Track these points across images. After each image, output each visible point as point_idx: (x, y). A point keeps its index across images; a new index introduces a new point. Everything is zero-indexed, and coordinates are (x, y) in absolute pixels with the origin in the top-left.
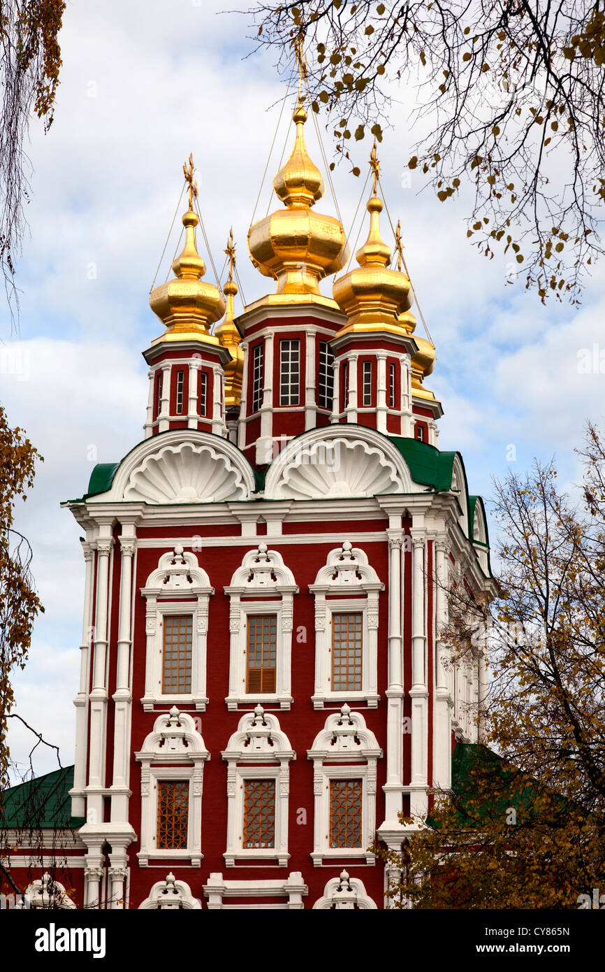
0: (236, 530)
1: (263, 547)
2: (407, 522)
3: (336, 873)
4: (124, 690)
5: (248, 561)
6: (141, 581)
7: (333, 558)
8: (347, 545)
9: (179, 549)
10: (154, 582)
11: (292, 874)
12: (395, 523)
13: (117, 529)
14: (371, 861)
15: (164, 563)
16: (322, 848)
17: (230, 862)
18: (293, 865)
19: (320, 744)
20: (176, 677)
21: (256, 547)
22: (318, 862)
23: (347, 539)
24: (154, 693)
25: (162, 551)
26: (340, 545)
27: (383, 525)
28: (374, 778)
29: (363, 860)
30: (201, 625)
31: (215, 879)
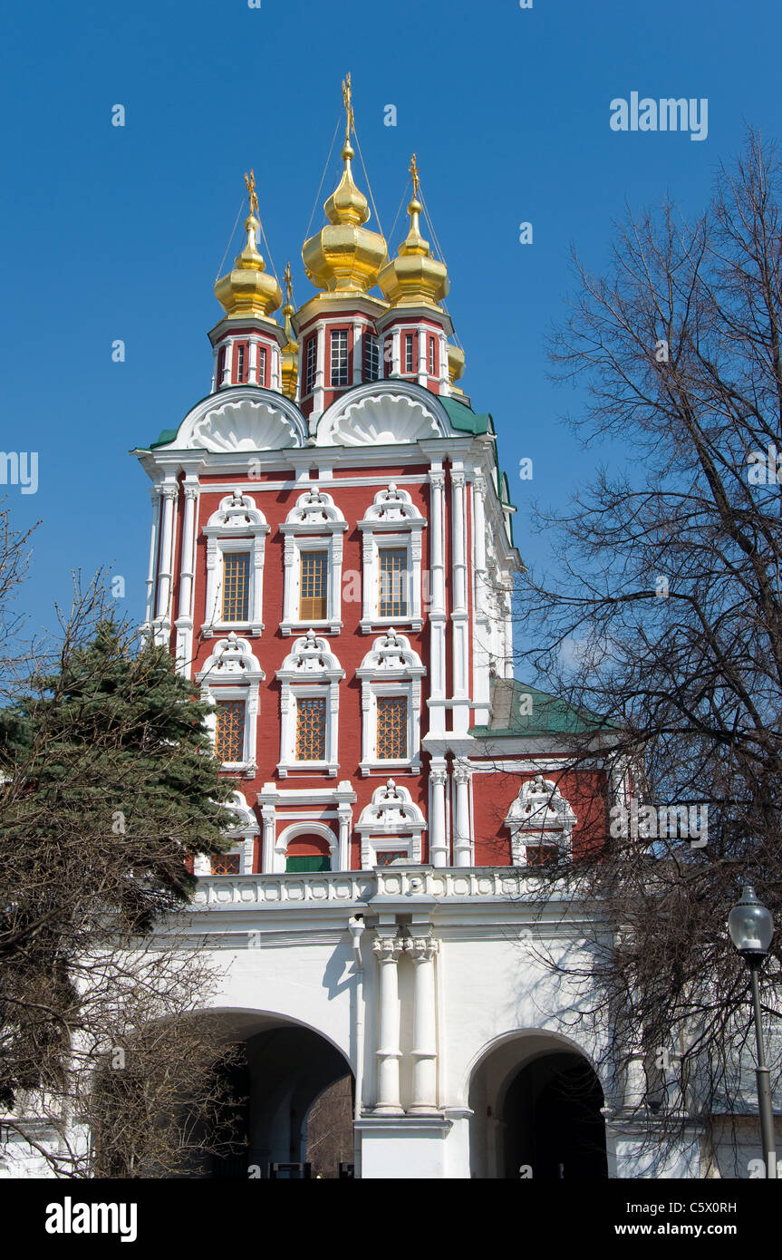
0: (290, 475)
1: (315, 489)
2: (447, 465)
3: (383, 781)
4: (187, 615)
5: (302, 502)
6: (203, 520)
7: (380, 499)
8: (393, 487)
9: (238, 492)
10: (215, 521)
11: (342, 783)
12: (437, 467)
13: (181, 476)
14: (416, 770)
15: (225, 505)
16: (371, 758)
17: (283, 773)
18: (343, 775)
19: (369, 663)
20: (237, 605)
21: (309, 490)
22: (366, 772)
23: (393, 481)
24: (215, 617)
25: (222, 495)
26: (386, 487)
27: (425, 468)
28: (419, 694)
29: (408, 770)
30: (259, 559)
31: (269, 788)
